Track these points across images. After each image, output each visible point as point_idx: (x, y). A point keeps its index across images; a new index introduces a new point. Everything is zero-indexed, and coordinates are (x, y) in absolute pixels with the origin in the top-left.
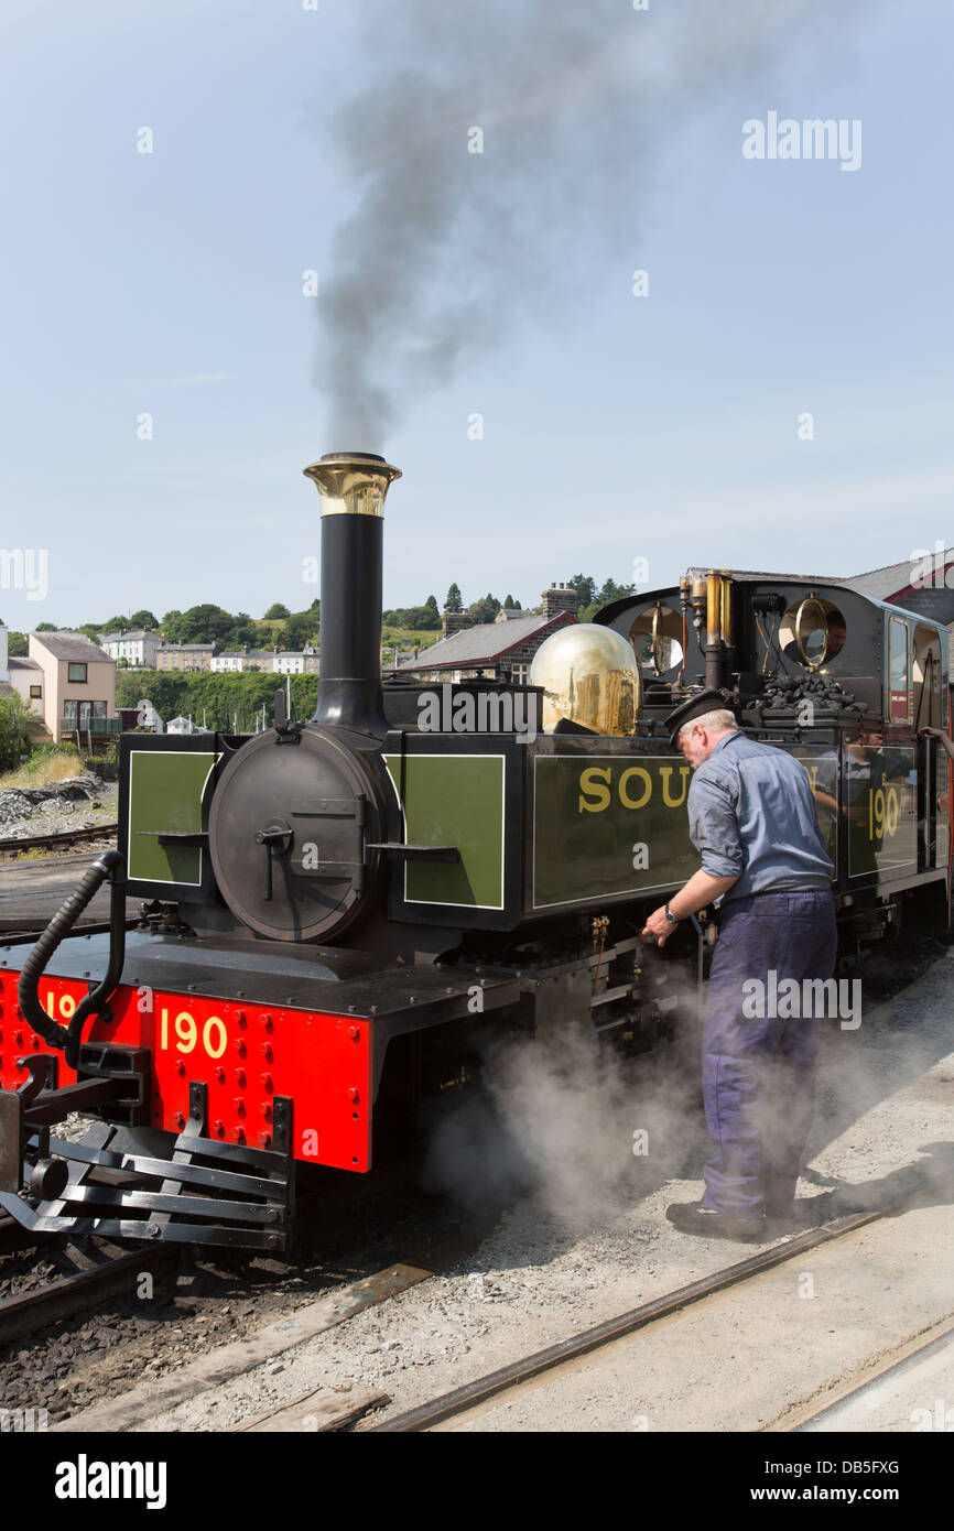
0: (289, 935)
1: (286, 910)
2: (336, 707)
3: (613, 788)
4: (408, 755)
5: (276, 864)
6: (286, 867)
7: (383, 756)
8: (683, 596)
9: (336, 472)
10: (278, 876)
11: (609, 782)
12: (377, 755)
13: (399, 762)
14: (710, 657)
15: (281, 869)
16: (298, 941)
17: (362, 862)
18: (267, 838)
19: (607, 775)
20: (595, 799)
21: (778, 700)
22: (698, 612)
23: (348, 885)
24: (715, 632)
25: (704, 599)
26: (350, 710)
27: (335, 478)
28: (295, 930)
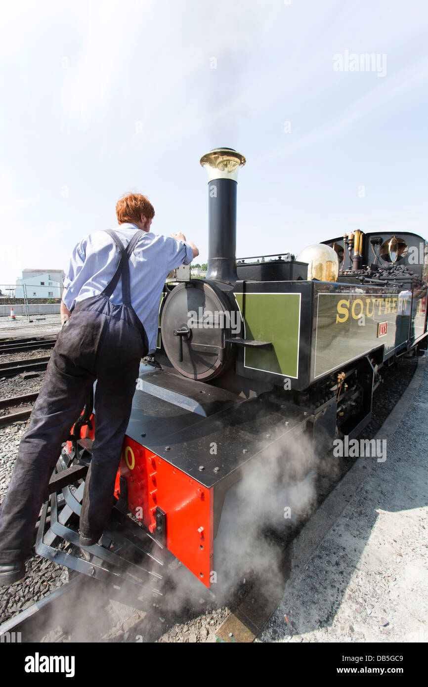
0: (192, 376)
1: (190, 365)
2: (215, 271)
3: (350, 310)
4: (246, 293)
5: (185, 345)
6: (189, 346)
7: (234, 293)
8: (344, 239)
9: (214, 156)
10: (186, 349)
11: (348, 307)
12: (231, 292)
13: (242, 296)
14: (355, 260)
15: (187, 346)
16: (196, 380)
17: (223, 347)
18: (179, 333)
19: (347, 303)
20: (342, 316)
21: (385, 274)
22: (350, 245)
23: (216, 357)
24: (357, 251)
25: (353, 240)
26: (220, 273)
27: (213, 159)
28: (194, 374)
